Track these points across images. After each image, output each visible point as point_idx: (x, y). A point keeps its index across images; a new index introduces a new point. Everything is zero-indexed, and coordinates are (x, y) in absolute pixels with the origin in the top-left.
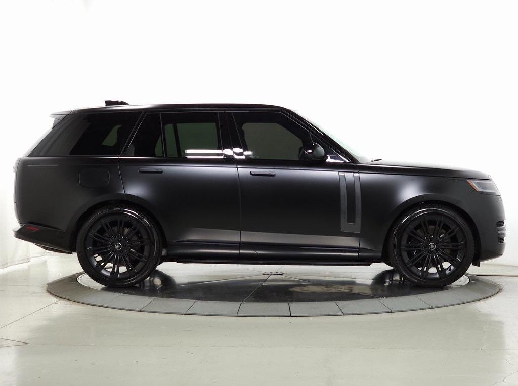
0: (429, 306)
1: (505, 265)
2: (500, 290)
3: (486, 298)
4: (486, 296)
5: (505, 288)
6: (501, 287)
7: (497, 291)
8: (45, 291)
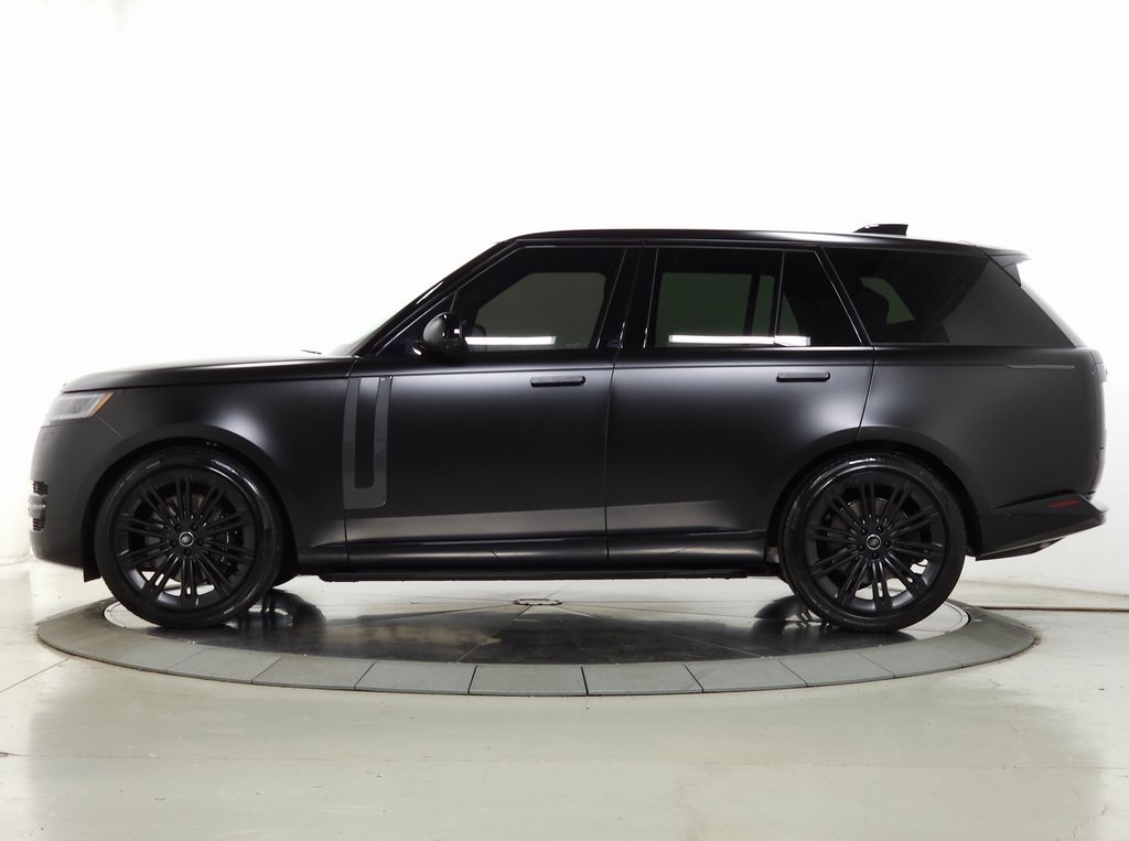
0: (887, 674)
1: (1038, 587)
2: (1036, 641)
3: (1008, 657)
4: (1009, 652)
5: (1045, 634)
6: (1038, 634)
7: (1031, 641)
8: (33, 639)
